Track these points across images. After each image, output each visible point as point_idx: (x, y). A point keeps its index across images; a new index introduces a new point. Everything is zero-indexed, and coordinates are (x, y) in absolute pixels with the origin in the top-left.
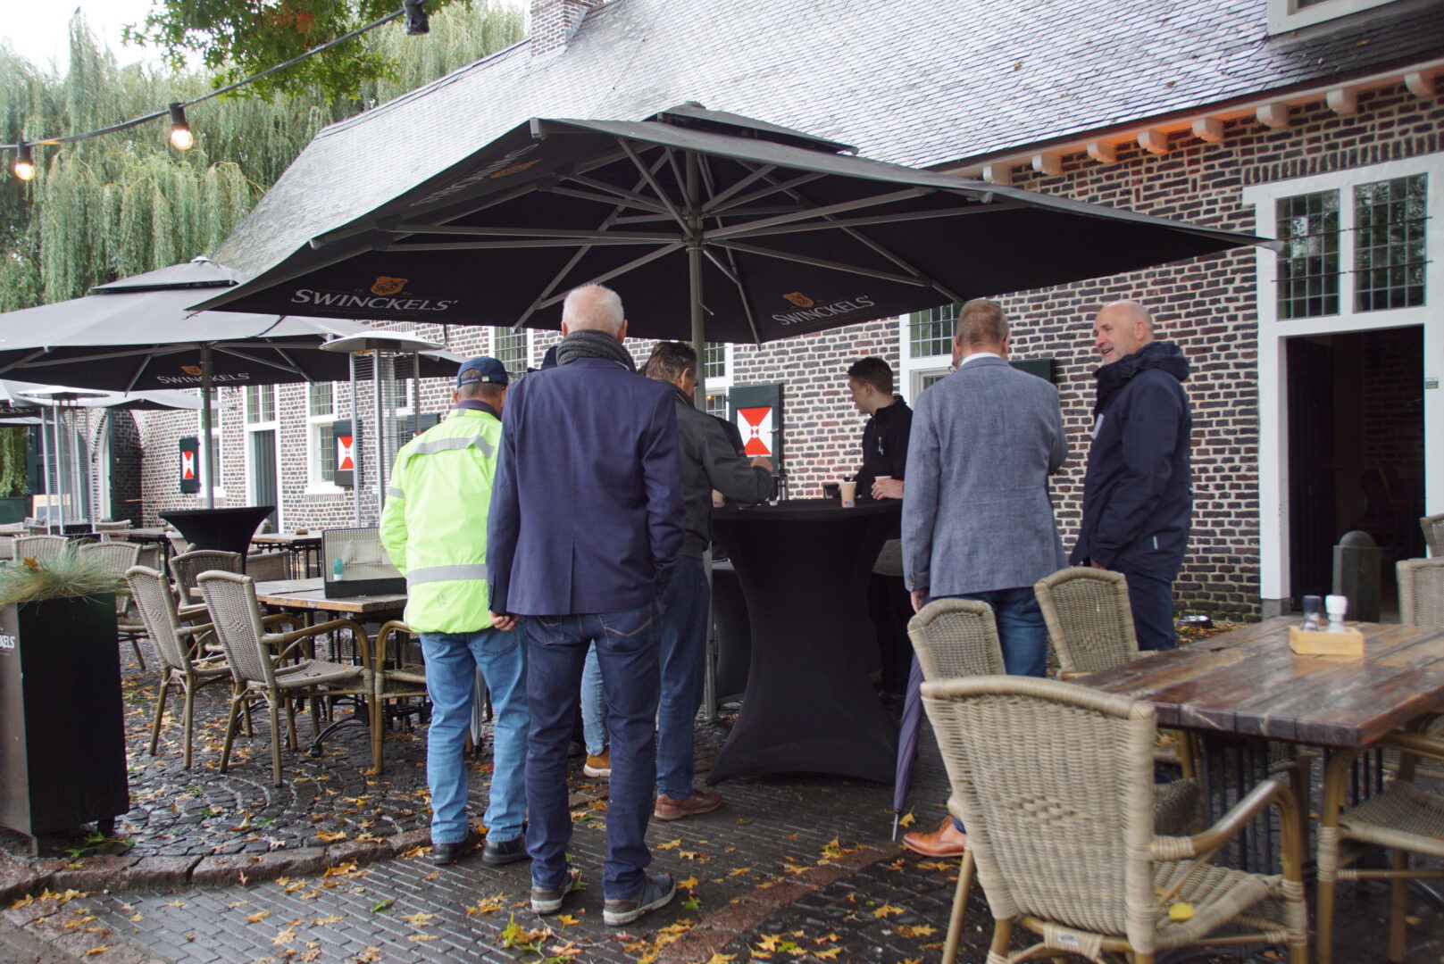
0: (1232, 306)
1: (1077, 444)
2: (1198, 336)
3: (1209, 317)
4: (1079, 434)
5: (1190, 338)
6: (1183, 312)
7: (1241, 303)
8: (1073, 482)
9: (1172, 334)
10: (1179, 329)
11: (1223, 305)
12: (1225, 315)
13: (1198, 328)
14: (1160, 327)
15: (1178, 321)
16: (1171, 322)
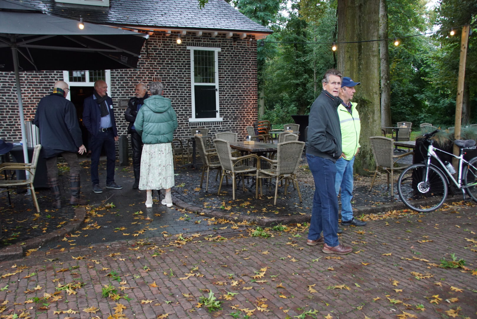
0: (56, 76)
1: (4, 113)
2: (46, 84)
3: (49, 79)
4: (5, 111)
5: (43, 84)
6: (40, 76)
7: (59, 76)
8: (4, 125)
9: (37, 82)
10: (39, 81)
11: (53, 76)
12: (54, 79)
13: (46, 81)
14: (33, 80)
15: (39, 79)
16: (37, 79)
